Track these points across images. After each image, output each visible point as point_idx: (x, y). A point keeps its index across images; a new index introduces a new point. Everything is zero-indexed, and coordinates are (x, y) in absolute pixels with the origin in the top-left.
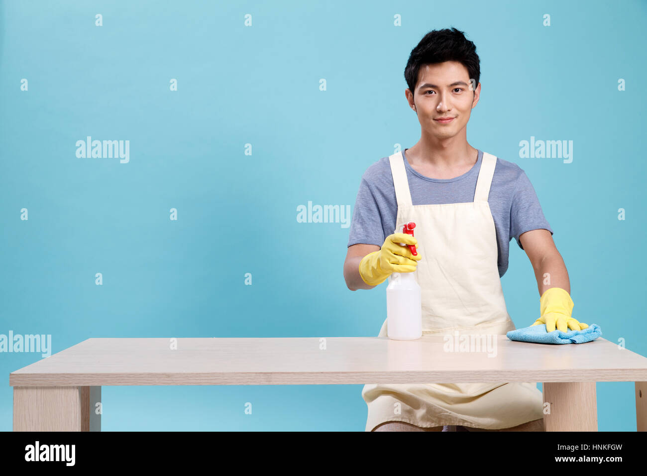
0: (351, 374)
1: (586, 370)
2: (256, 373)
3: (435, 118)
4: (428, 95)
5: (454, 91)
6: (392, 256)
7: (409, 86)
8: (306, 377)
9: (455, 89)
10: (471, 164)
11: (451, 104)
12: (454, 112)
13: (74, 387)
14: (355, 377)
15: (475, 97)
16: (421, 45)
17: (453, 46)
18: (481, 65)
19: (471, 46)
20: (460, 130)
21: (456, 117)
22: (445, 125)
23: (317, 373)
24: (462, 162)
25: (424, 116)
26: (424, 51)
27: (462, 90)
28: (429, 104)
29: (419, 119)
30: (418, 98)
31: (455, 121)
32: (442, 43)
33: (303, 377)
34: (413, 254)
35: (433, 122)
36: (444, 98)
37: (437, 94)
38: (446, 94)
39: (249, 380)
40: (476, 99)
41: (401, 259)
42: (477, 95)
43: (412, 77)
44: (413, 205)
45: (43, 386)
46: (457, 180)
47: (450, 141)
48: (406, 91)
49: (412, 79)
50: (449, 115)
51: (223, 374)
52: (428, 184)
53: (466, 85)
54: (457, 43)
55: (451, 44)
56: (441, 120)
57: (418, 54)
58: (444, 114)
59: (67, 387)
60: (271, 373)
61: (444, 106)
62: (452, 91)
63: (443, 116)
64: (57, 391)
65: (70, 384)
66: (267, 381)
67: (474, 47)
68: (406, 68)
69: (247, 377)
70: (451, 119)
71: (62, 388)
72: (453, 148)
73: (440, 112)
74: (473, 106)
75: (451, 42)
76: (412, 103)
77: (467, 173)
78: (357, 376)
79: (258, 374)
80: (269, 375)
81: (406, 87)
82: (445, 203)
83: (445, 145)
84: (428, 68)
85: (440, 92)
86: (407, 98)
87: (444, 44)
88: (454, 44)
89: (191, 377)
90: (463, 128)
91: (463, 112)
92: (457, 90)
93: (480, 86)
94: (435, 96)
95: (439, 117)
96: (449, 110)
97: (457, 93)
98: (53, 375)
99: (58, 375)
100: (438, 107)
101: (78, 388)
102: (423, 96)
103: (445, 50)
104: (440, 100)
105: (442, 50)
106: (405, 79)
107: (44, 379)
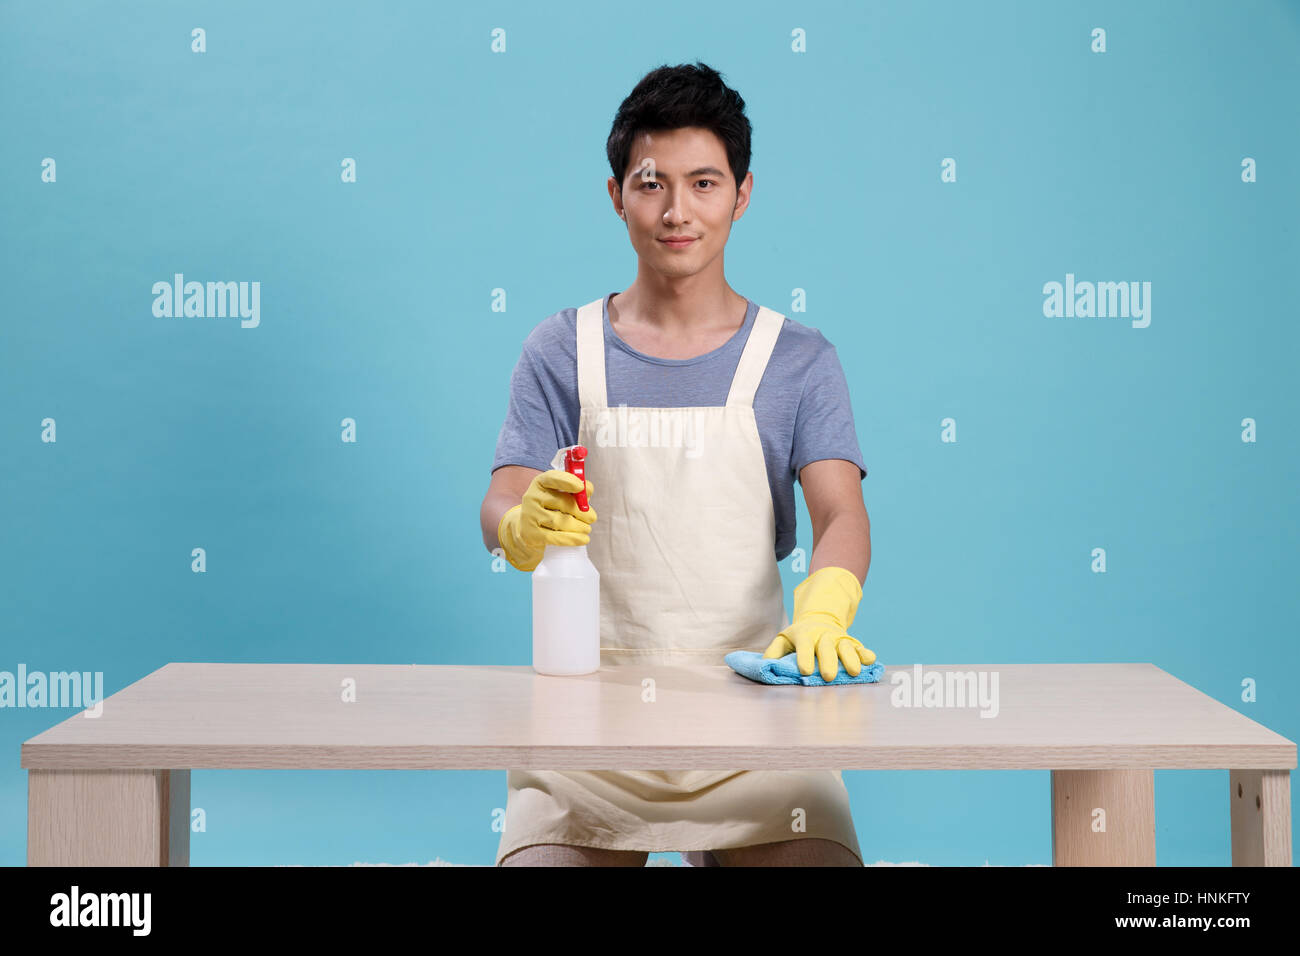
0: (687, 751)
1: (1138, 747)
2: (503, 747)
3: (661, 238)
4: (647, 190)
5: (698, 185)
6: (540, 512)
7: (615, 171)
8: (599, 756)
9: (700, 181)
10: (731, 328)
11: (690, 210)
12: (696, 226)
13: (146, 772)
14: (693, 757)
15: (739, 200)
16: (637, 92)
17: (696, 97)
18: (754, 138)
19: (734, 102)
20: (713, 259)
21: (700, 238)
22: (678, 252)
23: (619, 748)
24: (713, 323)
25: (641, 234)
26: (642, 104)
27: (714, 184)
28: (650, 210)
29: (632, 239)
30: (630, 196)
31: (697, 245)
32: (677, 90)
33: (593, 756)
34: (581, 509)
35: (658, 245)
36: (678, 200)
37: (665, 189)
38: (683, 192)
39: (489, 761)
40: (743, 203)
41: (556, 517)
42: (744, 196)
43: (619, 155)
44: (609, 406)
45: (86, 768)
46: (698, 363)
47: (689, 281)
48: (609, 182)
49: (621, 158)
50: (686, 233)
51: (437, 748)
52: (642, 365)
53: (720, 174)
54: (703, 92)
55: (693, 96)
56: (671, 241)
57: (631, 109)
58: (677, 228)
59: (134, 770)
60: (531, 748)
61: (678, 214)
62: (694, 186)
63: (675, 234)
64: (114, 780)
65: (140, 764)
66: (523, 763)
67: (741, 104)
68: (610, 137)
69: (485, 756)
70: (690, 240)
71: (124, 772)
72: (694, 295)
73: (670, 225)
74: (736, 215)
75: (693, 90)
76: (619, 206)
77: (719, 349)
78: (696, 755)
79: (505, 750)
80: (527, 750)
81: (609, 174)
82: (671, 407)
83: (681, 289)
84: (648, 139)
85: (671, 187)
86: (612, 195)
87: (680, 93)
88: (698, 93)
89: (375, 754)
90: (716, 259)
91: (713, 227)
92: (703, 184)
93: (751, 177)
94: (660, 193)
95: (667, 235)
96: (686, 222)
97: (703, 189)
98: (107, 747)
99: (116, 747)
100: (666, 215)
101: (154, 772)
102: (637, 194)
103: (680, 107)
104: (669, 204)
105: (676, 104)
106: (606, 157)
107: (89, 755)
